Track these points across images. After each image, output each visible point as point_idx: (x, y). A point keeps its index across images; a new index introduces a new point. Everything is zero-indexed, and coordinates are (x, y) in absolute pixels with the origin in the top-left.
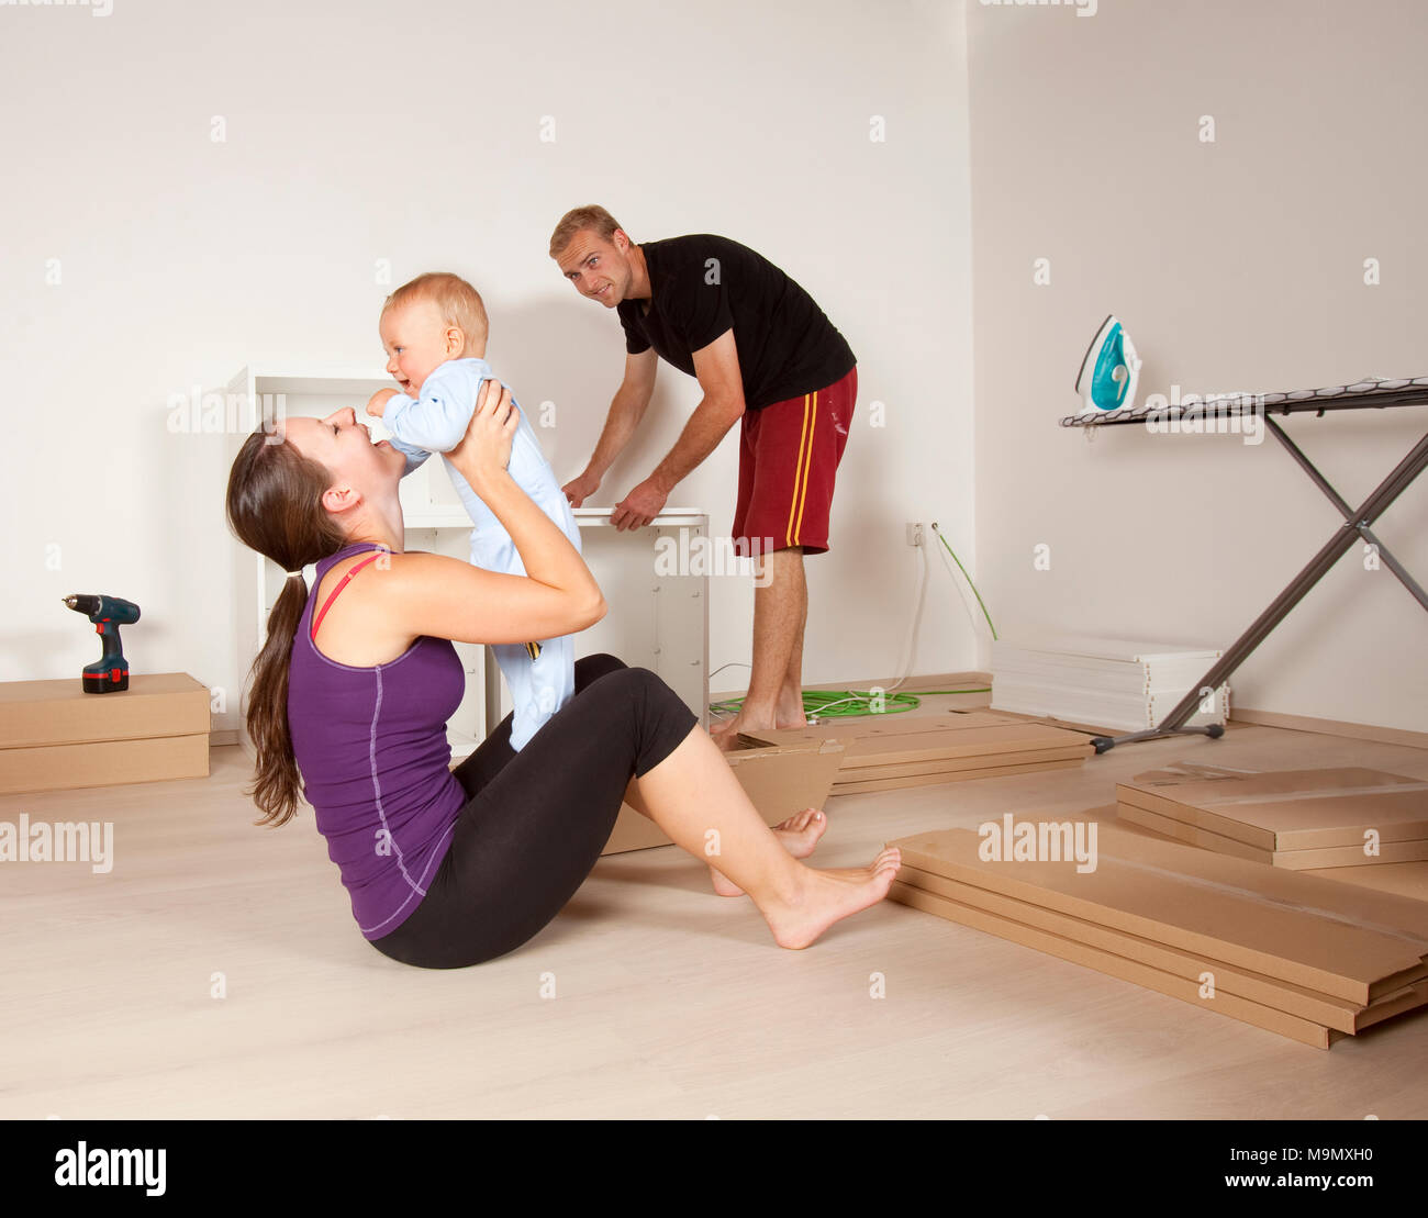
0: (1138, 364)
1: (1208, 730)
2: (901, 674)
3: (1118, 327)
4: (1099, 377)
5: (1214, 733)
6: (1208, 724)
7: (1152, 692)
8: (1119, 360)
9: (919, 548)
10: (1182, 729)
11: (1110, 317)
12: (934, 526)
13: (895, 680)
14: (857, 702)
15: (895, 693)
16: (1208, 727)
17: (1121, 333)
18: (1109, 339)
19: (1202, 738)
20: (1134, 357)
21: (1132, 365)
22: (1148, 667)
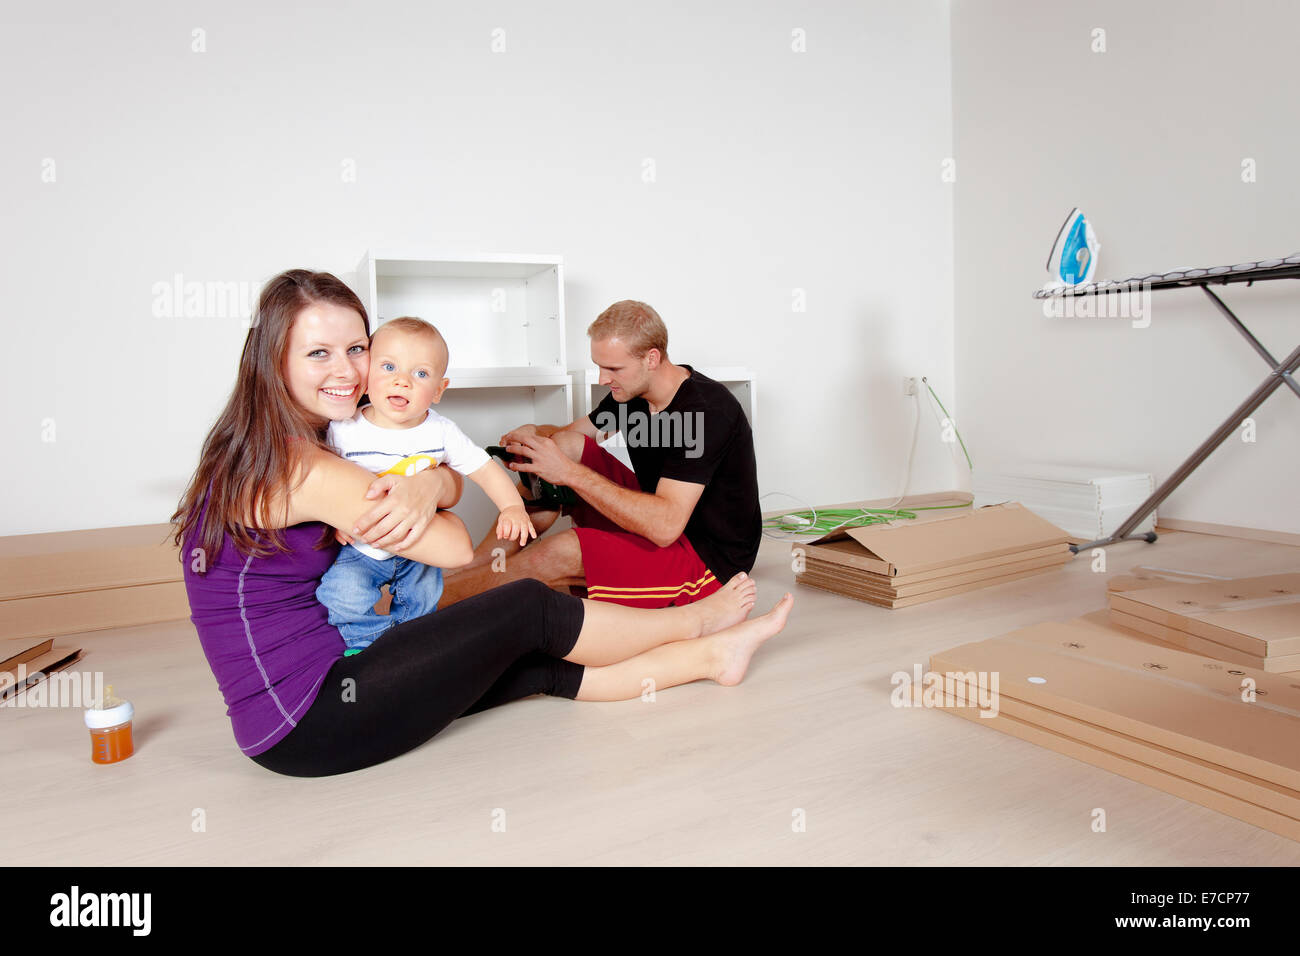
0: (1098, 247)
1: (1146, 537)
2: (900, 494)
3: (1081, 217)
4: (1067, 257)
5: (1151, 539)
6: (1145, 532)
7: (1103, 508)
8: (1083, 244)
9: (913, 397)
10: (1129, 537)
11: (1075, 209)
12: (924, 379)
13: (896, 499)
14: (869, 518)
15: (897, 510)
16: (1147, 534)
17: (1084, 222)
18: (1075, 226)
19: (1142, 543)
20: (1095, 241)
21: (1093, 247)
22: (1099, 488)
